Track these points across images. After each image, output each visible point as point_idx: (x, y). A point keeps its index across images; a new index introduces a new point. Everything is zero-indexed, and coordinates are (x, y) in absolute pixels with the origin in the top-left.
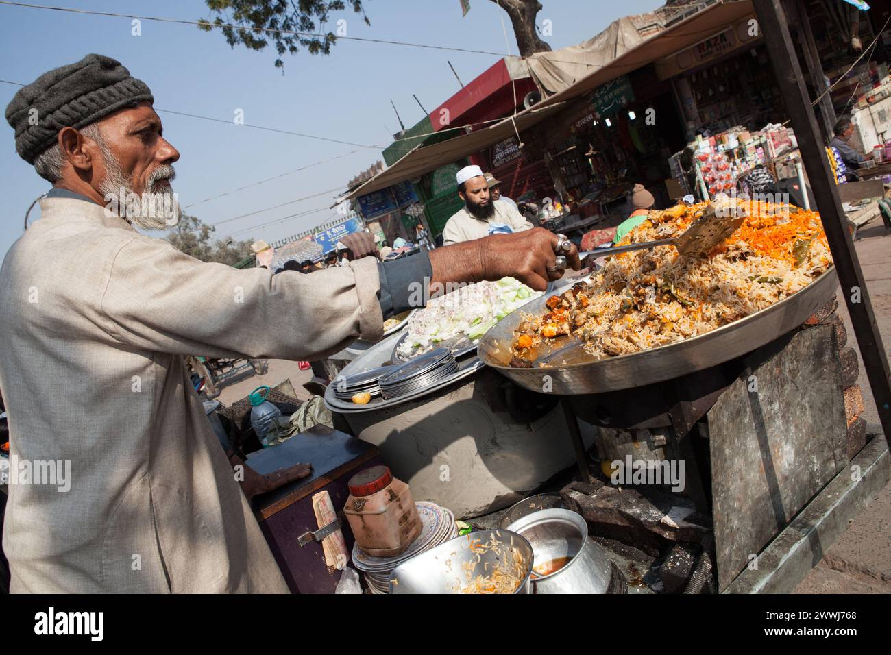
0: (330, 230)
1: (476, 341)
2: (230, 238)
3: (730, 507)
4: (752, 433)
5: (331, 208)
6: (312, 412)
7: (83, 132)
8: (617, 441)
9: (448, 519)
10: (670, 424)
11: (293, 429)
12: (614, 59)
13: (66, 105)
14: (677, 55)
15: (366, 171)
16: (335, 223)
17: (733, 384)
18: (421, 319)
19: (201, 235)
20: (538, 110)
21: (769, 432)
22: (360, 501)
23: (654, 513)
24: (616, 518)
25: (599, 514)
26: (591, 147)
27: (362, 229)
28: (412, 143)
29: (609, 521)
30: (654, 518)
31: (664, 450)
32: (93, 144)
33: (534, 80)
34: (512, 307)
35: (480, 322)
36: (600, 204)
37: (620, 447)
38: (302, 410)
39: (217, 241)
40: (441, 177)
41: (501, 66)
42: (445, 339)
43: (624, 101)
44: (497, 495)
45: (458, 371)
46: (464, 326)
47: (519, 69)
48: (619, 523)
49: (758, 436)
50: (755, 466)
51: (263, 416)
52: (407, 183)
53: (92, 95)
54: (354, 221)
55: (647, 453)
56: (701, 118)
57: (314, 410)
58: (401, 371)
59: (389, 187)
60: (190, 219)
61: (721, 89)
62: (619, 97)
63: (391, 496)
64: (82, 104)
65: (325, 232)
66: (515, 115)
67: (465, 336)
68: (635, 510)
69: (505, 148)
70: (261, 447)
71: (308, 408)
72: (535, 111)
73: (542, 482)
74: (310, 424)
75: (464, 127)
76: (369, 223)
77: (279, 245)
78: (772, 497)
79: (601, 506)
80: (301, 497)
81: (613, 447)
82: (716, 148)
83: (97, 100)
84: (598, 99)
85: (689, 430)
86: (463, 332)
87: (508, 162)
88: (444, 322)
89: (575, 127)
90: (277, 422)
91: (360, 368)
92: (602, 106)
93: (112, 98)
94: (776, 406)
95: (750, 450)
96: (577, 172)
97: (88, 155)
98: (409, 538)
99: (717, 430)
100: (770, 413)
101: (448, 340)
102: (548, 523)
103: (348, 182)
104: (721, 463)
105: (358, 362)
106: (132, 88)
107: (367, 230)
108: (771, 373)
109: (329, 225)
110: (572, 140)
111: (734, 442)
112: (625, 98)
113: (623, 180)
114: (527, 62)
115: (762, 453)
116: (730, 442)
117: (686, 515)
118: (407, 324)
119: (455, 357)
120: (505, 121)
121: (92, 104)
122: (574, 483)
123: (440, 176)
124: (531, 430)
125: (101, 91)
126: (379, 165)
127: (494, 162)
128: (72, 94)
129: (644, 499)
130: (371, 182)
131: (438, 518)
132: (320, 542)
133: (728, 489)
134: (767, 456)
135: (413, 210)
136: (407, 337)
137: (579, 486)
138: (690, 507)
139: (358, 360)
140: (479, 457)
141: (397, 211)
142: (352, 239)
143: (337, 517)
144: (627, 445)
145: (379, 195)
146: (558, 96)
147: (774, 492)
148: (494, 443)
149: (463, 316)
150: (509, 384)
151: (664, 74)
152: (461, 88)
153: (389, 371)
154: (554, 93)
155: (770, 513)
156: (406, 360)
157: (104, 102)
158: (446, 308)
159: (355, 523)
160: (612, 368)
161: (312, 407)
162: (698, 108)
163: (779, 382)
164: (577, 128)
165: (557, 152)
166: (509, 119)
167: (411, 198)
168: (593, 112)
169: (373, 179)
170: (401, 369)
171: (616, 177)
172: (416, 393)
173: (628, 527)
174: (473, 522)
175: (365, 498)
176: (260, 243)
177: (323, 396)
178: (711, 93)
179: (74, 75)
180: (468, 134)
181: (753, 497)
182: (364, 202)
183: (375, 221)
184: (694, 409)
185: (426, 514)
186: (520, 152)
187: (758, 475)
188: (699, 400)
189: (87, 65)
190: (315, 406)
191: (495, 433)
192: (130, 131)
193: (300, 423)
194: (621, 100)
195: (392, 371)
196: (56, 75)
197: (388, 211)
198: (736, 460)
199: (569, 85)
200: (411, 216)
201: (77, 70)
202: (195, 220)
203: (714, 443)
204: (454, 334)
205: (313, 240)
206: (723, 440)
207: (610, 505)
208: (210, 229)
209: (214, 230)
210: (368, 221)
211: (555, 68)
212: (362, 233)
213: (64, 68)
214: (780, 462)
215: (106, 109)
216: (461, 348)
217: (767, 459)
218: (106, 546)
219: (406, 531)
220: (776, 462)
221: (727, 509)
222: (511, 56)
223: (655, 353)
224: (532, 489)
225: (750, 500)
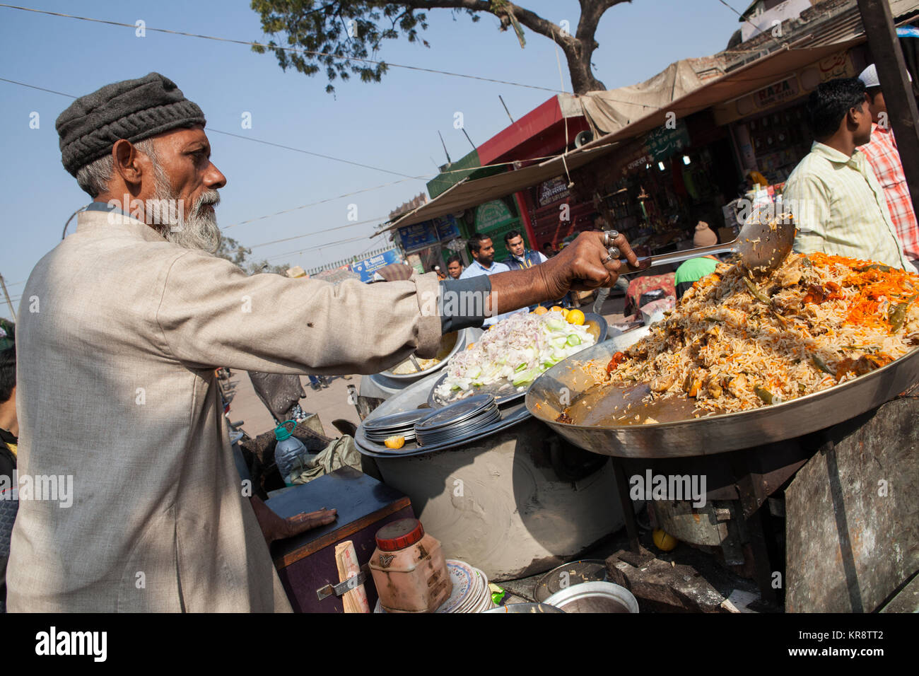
0: (369, 260)
1: (520, 389)
2: (266, 262)
3: (803, 598)
4: (829, 514)
5: (371, 238)
6: (340, 453)
7: (137, 146)
8: (675, 512)
9: (481, 583)
10: (737, 498)
11: (318, 468)
12: (670, 102)
13: (125, 118)
14: (737, 101)
15: (408, 202)
16: (374, 253)
17: (812, 459)
18: (462, 361)
19: (237, 257)
20: (589, 150)
21: (849, 514)
22: (387, 556)
23: (713, 595)
24: (669, 597)
25: (649, 589)
26: (643, 190)
27: (401, 261)
28: (459, 176)
29: (660, 599)
30: (713, 601)
31: (727, 525)
32: (146, 159)
33: (587, 119)
34: (561, 354)
35: (526, 369)
36: (649, 249)
37: (678, 518)
38: (330, 449)
39: (253, 264)
40: (485, 213)
41: (553, 103)
42: (487, 384)
43: (679, 145)
44: (536, 558)
45: (500, 420)
46: (508, 371)
47: (572, 107)
48: (671, 603)
49: (836, 518)
50: (832, 551)
51: (288, 452)
52: (450, 217)
53: (151, 111)
54: (394, 252)
55: (708, 528)
56: (758, 166)
57: (343, 450)
58: (439, 416)
59: (431, 220)
60: (227, 240)
61: (781, 138)
62: (674, 140)
63: (421, 554)
64: (141, 118)
65: (363, 263)
66: (566, 154)
67: (508, 382)
68: (690, 589)
69: (552, 187)
70: (283, 485)
71: (336, 447)
72: (586, 150)
73: (583, 547)
74: (337, 466)
75: (512, 163)
76: (409, 255)
77: (314, 273)
78: (849, 588)
79: (652, 581)
80: (323, 546)
81: (670, 518)
82: (774, 199)
83: (156, 116)
84: (652, 141)
85: (759, 506)
86: (507, 377)
87: (556, 201)
88: (487, 366)
89: (627, 168)
90: (302, 460)
91: (394, 408)
92: (655, 149)
93: (171, 117)
94: (857, 485)
95: (827, 534)
96: (626, 215)
97: (139, 169)
98: (438, 601)
99: (794, 511)
100: (851, 493)
101: (490, 385)
102: (593, 597)
103: (390, 213)
104: (796, 547)
105: (392, 402)
106: (190, 109)
107: (406, 263)
108: (853, 448)
109: (367, 255)
110: (623, 182)
111: (811, 523)
112: (681, 141)
113: (674, 226)
114: (581, 100)
115: (840, 538)
116: (807, 523)
117: (749, 601)
118: (446, 364)
119: (497, 404)
120: (555, 159)
121: (151, 119)
122: (622, 552)
123: (484, 211)
124: (576, 490)
125: (161, 108)
126: (422, 197)
127: (541, 200)
128: (133, 107)
129: (700, 578)
130: (414, 214)
131: (471, 580)
132: (340, 597)
133: (803, 578)
134: (845, 541)
135: (455, 246)
136: (446, 379)
137: (626, 556)
138: (755, 592)
139: (392, 400)
140: (518, 515)
141: (438, 244)
142: (390, 271)
143: (361, 571)
144: (685, 517)
145: (421, 227)
146: (611, 137)
147: (852, 583)
148: (535, 500)
149: (507, 360)
150: (556, 438)
151: (722, 120)
152: (511, 123)
153: (425, 415)
154: (607, 133)
155: (846, 607)
156: (444, 403)
157: (163, 119)
158: (489, 351)
159: (380, 580)
160: (679, 432)
161: (341, 447)
162: (757, 157)
163: (862, 458)
164: (629, 171)
165: (607, 194)
166: (559, 157)
167: (453, 232)
168: (646, 155)
169: (416, 211)
170: (439, 413)
171: (667, 222)
172: (454, 441)
173: (681, 607)
174: (506, 585)
175: (393, 553)
176: (296, 269)
177: (353, 436)
178: (770, 141)
179: (137, 89)
180: (516, 170)
181: (828, 587)
182: (404, 234)
183: (415, 254)
184: (765, 482)
185: (458, 575)
186: (568, 192)
187: (835, 562)
188: (771, 473)
189: (151, 82)
190: (344, 447)
191: (537, 490)
192: (184, 151)
193: (326, 463)
194: (676, 144)
195: (429, 415)
196: (119, 87)
197: (429, 244)
198: (812, 545)
199: (623, 126)
200: (452, 251)
201: (141, 85)
202: (231, 241)
203: (791, 524)
204: (497, 379)
205: (350, 269)
206: (799, 522)
207: (662, 581)
208: (247, 252)
209: (250, 253)
210: (408, 253)
211: (609, 107)
212: (400, 266)
213: (128, 82)
214: (859, 549)
215: (164, 126)
216: (504, 395)
217: (845, 544)
218: (124, 582)
219: (434, 593)
220: (854, 549)
221: (800, 601)
222: (565, 93)
223: (728, 420)
224: (572, 554)
225: (825, 591)
